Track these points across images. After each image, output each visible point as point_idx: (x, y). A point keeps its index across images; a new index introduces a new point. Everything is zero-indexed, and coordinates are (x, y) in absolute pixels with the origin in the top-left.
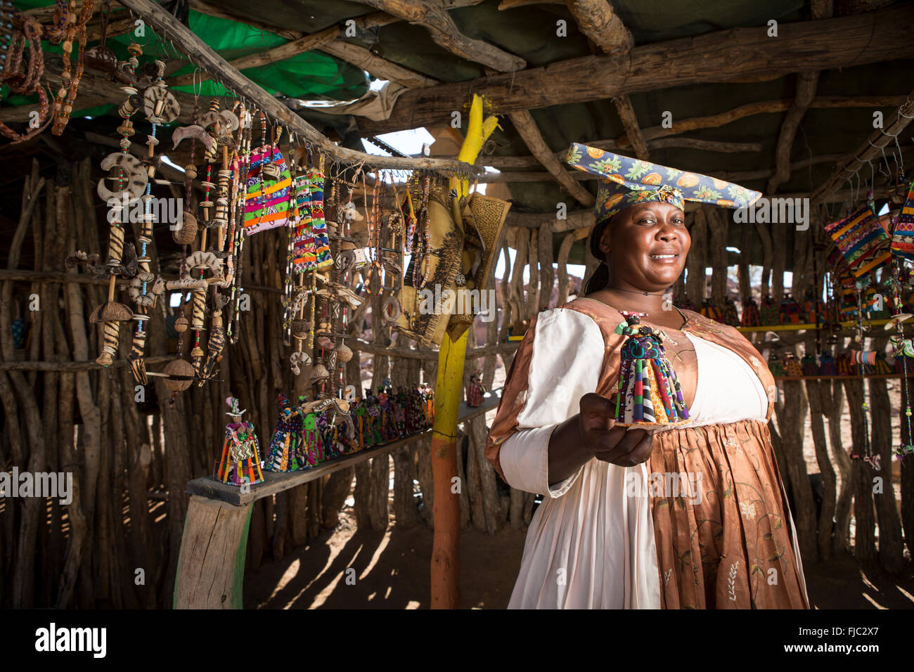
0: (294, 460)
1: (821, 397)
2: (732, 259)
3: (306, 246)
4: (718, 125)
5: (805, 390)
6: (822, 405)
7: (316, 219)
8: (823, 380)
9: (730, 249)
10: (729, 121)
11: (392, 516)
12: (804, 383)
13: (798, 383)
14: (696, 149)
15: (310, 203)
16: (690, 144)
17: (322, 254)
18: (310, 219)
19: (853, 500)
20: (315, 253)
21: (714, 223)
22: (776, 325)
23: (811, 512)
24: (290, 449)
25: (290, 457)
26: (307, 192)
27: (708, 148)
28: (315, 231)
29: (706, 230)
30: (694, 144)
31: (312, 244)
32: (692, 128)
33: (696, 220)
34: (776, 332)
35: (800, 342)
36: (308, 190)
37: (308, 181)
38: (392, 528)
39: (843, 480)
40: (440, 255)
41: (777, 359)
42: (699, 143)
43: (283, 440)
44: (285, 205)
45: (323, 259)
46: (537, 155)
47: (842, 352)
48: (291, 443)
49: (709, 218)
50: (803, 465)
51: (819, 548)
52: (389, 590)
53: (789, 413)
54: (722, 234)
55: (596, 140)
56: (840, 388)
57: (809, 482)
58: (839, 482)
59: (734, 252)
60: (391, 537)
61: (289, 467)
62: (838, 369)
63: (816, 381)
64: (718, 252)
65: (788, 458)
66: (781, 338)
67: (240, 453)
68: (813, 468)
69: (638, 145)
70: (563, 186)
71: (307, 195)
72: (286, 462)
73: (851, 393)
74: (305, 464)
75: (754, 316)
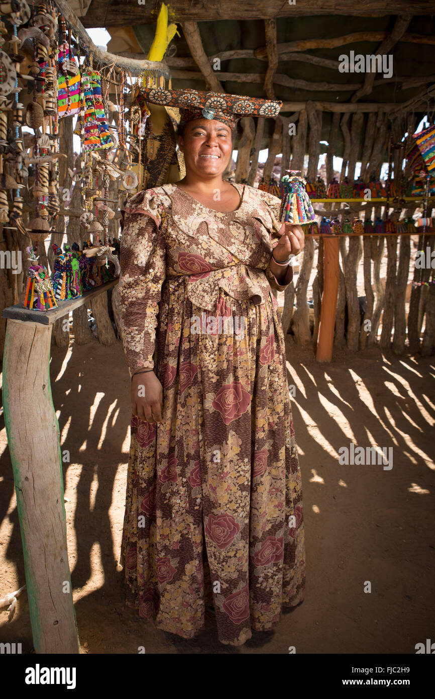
0: (69, 292)
1: (371, 248)
2: (323, 149)
3: (92, 131)
4: (332, 47)
5: (362, 242)
6: (372, 253)
7: (98, 110)
8: (373, 236)
9: (322, 142)
10: (341, 45)
11: (71, 336)
12: (362, 237)
13: (358, 238)
14: (311, 64)
15: (92, 97)
16: (308, 59)
17: (105, 138)
18: (93, 110)
19: (383, 311)
20: (99, 137)
21: (313, 121)
22: (350, 198)
23: (358, 320)
24: (67, 284)
25: (67, 290)
26: (89, 87)
27: (321, 64)
28: (99, 120)
29: (306, 127)
30: (311, 59)
31: (96, 130)
32: (313, 47)
33: (300, 119)
34: (348, 203)
35: (363, 210)
36: (89, 86)
37: (88, 77)
38: (72, 345)
39: (378, 300)
40: (160, 140)
41: (349, 222)
42: (315, 60)
43: (61, 277)
44: (76, 97)
45: (106, 142)
46: (197, 59)
47: (389, 218)
48: (67, 280)
49: (310, 117)
50: (356, 292)
51: (360, 342)
52: (80, 387)
53: (351, 258)
54: (318, 130)
55: (238, 49)
56: (383, 241)
57: (359, 302)
58: (375, 303)
59: (324, 145)
60: (72, 351)
61: (66, 297)
62: (386, 229)
63: (370, 236)
64: (314, 143)
65: (347, 287)
66: (350, 207)
67: (43, 287)
68: (361, 293)
69: (274, 57)
70: (210, 84)
71: (89, 89)
72: (64, 293)
73: (390, 245)
74: (77, 294)
75: (336, 191)
